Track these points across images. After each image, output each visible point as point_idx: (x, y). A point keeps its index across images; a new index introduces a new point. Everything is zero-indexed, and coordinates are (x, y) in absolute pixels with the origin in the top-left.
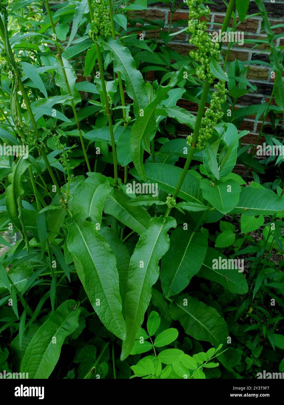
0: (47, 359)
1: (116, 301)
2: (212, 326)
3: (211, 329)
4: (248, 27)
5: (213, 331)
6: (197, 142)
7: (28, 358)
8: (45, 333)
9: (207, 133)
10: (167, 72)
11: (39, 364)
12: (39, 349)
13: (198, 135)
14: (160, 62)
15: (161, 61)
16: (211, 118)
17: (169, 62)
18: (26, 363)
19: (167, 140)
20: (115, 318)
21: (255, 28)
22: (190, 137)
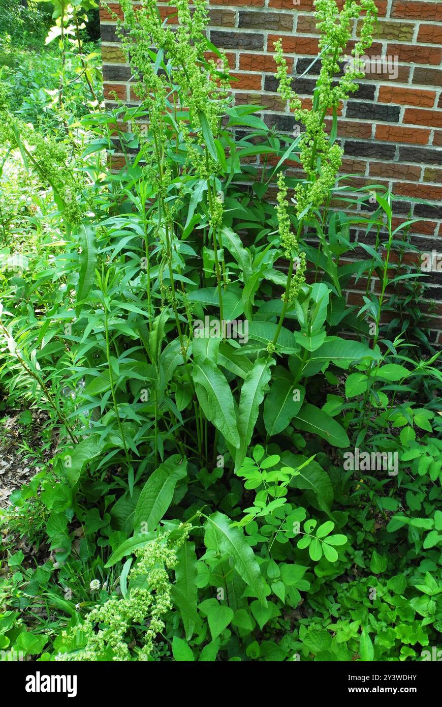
0: (160, 503)
1: (232, 418)
2: (315, 479)
3: (314, 483)
4: (354, 169)
5: (317, 484)
6: (289, 298)
7: (142, 502)
8: (157, 479)
9: (294, 292)
10: (261, 230)
11: (152, 507)
12: (152, 494)
13: (289, 293)
14: (254, 218)
15: (255, 216)
16: (297, 281)
17: (263, 218)
18: (141, 506)
19: (263, 302)
20: (231, 431)
21: (363, 170)
22: (283, 295)
